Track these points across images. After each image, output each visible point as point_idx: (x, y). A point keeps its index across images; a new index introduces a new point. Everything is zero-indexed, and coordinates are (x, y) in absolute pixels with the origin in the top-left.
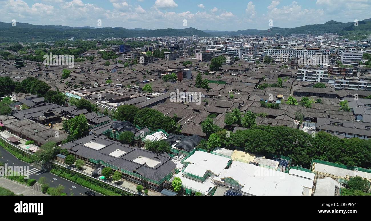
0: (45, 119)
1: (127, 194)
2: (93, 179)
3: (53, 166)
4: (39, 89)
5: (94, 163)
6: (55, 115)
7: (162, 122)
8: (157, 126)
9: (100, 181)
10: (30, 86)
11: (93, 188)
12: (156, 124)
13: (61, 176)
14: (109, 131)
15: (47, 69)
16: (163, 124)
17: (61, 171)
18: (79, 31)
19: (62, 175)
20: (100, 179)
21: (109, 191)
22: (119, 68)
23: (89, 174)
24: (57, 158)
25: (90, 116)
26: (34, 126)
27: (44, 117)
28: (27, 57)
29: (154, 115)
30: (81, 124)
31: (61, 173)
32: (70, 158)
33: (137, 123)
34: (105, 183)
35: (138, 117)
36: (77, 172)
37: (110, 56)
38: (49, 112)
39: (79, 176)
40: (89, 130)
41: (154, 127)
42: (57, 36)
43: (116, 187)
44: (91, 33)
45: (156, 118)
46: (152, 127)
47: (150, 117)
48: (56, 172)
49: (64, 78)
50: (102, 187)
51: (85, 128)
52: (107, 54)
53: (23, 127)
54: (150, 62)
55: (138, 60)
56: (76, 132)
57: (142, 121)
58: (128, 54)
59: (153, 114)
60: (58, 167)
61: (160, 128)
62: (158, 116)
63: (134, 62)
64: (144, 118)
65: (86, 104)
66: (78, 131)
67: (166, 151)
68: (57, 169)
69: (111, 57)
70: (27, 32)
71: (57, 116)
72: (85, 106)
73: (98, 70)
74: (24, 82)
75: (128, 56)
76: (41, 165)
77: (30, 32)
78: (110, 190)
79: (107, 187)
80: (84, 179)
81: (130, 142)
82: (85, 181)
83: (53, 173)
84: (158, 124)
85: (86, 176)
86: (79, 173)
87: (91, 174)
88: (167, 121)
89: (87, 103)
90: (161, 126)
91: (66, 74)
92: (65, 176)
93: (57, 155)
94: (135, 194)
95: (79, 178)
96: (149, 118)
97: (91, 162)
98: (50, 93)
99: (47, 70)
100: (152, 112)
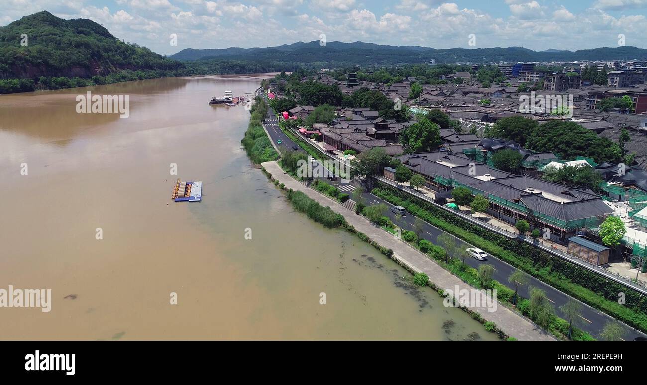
0: (375, 133)
1: (494, 236)
2: (436, 206)
3: (377, 184)
4: (374, 101)
5: (441, 185)
6: (390, 129)
7: (590, 145)
8: (575, 150)
9: (447, 211)
10: (362, 99)
11: (433, 221)
12: (575, 147)
13: (385, 199)
14: (476, 151)
15: (389, 88)
16: (590, 148)
17: (387, 191)
18: (444, 53)
19: (387, 197)
20: (447, 206)
21: (461, 229)
22: (506, 92)
23: (430, 199)
24: (385, 172)
25: (444, 133)
26: (359, 136)
27: (374, 129)
28: (363, 77)
29: (572, 131)
30: (429, 131)
31: (386, 195)
32: (404, 170)
33: (532, 146)
34: (456, 215)
35: (537, 135)
36: (411, 194)
37: (493, 77)
38: (382, 123)
39: (412, 202)
40: (440, 146)
41: (569, 152)
42: (410, 60)
43: (475, 223)
44: (465, 56)
45: (576, 136)
46: (565, 151)
47: (562, 134)
48: (379, 193)
49: (411, 98)
50: (449, 222)
51: (434, 140)
52: (487, 74)
53: (345, 135)
54: (572, 87)
55: (546, 83)
56: (419, 144)
57: (544, 141)
58: (528, 73)
59: (570, 129)
60: (383, 187)
61: (583, 155)
62: (581, 133)
63: (537, 86)
64: (549, 135)
65: (441, 117)
66: (423, 142)
67: (591, 188)
68: (382, 189)
69: (495, 79)
70: (369, 55)
71: (392, 132)
72: (438, 119)
73: (468, 94)
74: (356, 94)
75: (528, 76)
76: (361, 181)
77: (372, 55)
78: (463, 228)
79: (458, 221)
80: (421, 206)
81: (514, 167)
82: (421, 210)
83: (375, 194)
84: (580, 148)
85: (425, 201)
86: (415, 196)
87: (434, 198)
88: (602, 144)
89: (444, 116)
90: (586, 153)
91: (415, 92)
92: (392, 200)
93: (385, 168)
94: (510, 239)
95: (412, 204)
96: (559, 135)
97: (436, 184)
98: (388, 105)
99: (389, 90)
100: (568, 126)
